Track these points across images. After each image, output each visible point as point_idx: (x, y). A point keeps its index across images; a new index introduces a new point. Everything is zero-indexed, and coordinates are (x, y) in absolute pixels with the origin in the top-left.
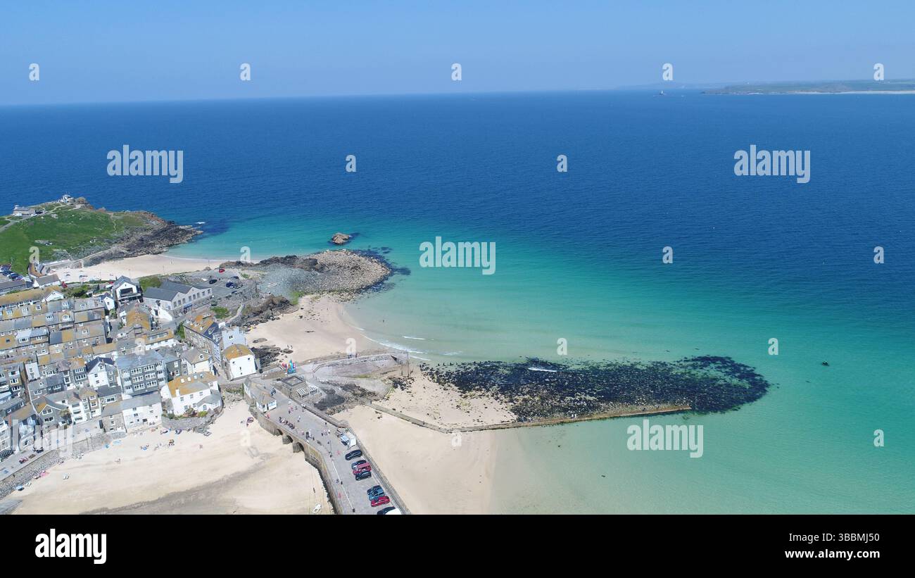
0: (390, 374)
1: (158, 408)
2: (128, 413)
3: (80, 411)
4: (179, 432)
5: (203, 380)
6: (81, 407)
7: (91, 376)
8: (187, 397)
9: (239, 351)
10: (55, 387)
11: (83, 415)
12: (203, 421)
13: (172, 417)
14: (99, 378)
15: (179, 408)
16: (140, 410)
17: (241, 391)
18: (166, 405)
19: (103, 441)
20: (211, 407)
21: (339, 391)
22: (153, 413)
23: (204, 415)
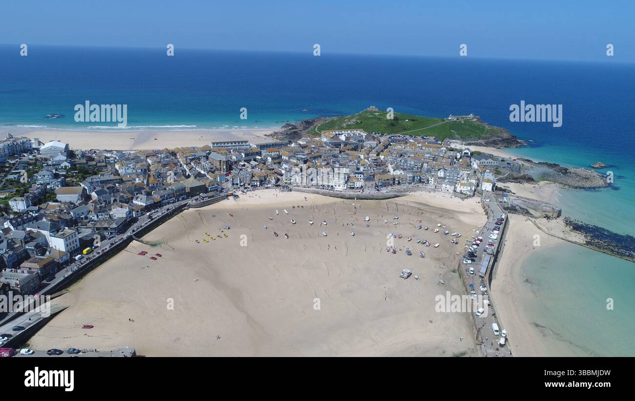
0: (546, 213)
1: (453, 187)
2: (444, 185)
3: (432, 180)
4: (456, 196)
5: (470, 185)
6: (433, 180)
7: (439, 172)
8: (462, 187)
9: (488, 181)
10: (428, 171)
11: (432, 182)
12: (464, 196)
13: (455, 191)
14: (441, 174)
15: (458, 190)
16: (447, 186)
17: (482, 194)
18: (455, 187)
19: (434, 190)
20: (469, 194)
21: (517, 208)
22: (451, 188)
23: (465, 194)
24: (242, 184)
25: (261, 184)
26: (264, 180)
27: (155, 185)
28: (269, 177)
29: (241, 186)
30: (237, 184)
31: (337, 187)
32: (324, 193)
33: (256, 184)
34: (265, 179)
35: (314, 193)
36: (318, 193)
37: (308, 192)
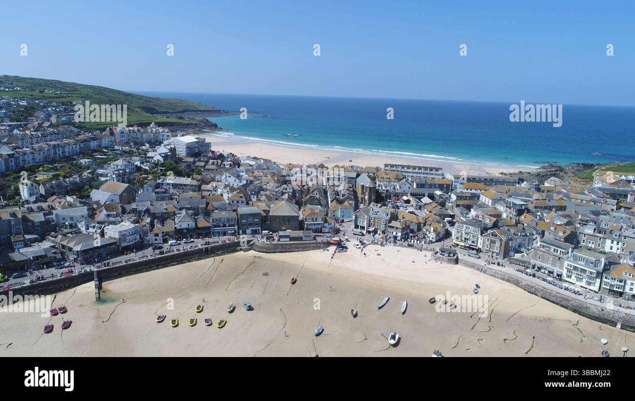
24: (371, 229)
25: (405, 237)
26: (415, 230)
27: (235, 202)
28: (427, 227)
29: (369, 232)
30: (363, 228)
31: (573, 279)
32: (532, 287)
33: (394, 233)
34: (419, 229)
35: (508, 281)
36: (517, 283)
37: (494, 275)
